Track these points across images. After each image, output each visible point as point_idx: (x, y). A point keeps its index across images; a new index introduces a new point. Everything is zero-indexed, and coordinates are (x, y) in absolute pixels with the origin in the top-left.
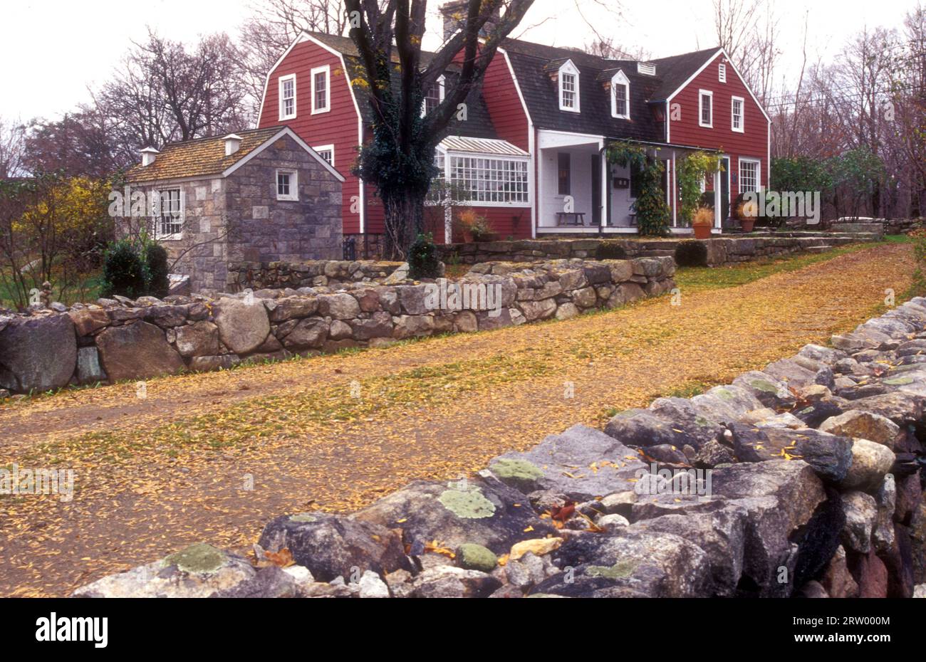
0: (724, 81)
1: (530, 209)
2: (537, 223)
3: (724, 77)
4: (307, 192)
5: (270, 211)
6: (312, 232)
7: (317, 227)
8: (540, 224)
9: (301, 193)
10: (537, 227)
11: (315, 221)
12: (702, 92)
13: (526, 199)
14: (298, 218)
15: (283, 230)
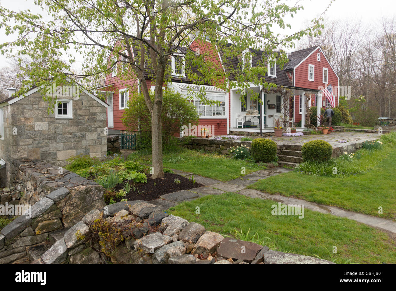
0: (320, 60)
1: (226, 119)
2: (230, 126)
3: (320, 59)
4: (79, 112)
5: (49, 125)
6: (83, 136)
7: (87, 134)
8: (231, 127)
9: (75, 114)
10: (229, 128)
11: (86, 130)
12: (310, 65)
13: (224, 114)
14: (72, 129)
15: (59, 136)
